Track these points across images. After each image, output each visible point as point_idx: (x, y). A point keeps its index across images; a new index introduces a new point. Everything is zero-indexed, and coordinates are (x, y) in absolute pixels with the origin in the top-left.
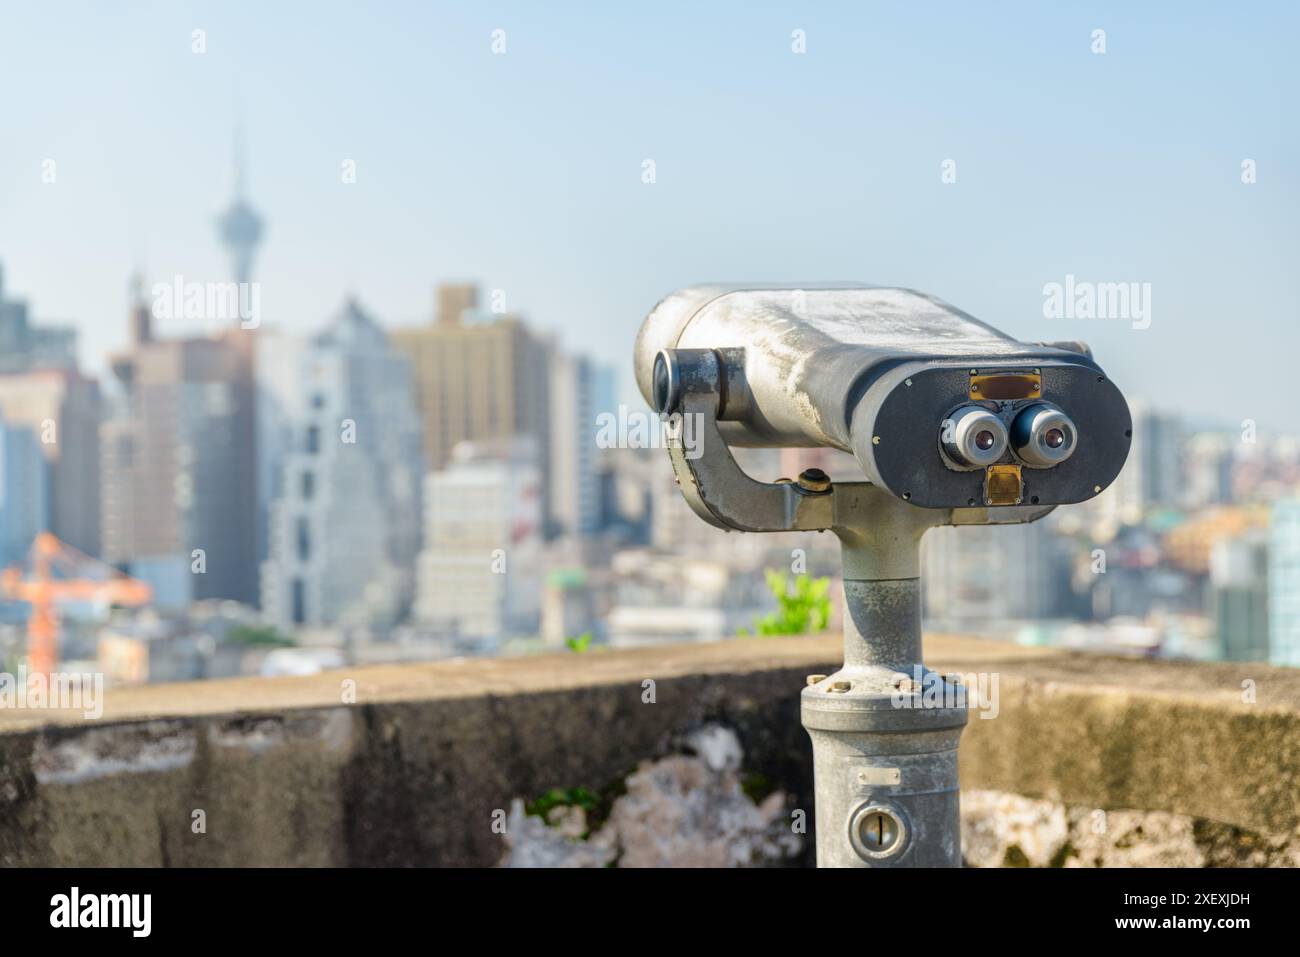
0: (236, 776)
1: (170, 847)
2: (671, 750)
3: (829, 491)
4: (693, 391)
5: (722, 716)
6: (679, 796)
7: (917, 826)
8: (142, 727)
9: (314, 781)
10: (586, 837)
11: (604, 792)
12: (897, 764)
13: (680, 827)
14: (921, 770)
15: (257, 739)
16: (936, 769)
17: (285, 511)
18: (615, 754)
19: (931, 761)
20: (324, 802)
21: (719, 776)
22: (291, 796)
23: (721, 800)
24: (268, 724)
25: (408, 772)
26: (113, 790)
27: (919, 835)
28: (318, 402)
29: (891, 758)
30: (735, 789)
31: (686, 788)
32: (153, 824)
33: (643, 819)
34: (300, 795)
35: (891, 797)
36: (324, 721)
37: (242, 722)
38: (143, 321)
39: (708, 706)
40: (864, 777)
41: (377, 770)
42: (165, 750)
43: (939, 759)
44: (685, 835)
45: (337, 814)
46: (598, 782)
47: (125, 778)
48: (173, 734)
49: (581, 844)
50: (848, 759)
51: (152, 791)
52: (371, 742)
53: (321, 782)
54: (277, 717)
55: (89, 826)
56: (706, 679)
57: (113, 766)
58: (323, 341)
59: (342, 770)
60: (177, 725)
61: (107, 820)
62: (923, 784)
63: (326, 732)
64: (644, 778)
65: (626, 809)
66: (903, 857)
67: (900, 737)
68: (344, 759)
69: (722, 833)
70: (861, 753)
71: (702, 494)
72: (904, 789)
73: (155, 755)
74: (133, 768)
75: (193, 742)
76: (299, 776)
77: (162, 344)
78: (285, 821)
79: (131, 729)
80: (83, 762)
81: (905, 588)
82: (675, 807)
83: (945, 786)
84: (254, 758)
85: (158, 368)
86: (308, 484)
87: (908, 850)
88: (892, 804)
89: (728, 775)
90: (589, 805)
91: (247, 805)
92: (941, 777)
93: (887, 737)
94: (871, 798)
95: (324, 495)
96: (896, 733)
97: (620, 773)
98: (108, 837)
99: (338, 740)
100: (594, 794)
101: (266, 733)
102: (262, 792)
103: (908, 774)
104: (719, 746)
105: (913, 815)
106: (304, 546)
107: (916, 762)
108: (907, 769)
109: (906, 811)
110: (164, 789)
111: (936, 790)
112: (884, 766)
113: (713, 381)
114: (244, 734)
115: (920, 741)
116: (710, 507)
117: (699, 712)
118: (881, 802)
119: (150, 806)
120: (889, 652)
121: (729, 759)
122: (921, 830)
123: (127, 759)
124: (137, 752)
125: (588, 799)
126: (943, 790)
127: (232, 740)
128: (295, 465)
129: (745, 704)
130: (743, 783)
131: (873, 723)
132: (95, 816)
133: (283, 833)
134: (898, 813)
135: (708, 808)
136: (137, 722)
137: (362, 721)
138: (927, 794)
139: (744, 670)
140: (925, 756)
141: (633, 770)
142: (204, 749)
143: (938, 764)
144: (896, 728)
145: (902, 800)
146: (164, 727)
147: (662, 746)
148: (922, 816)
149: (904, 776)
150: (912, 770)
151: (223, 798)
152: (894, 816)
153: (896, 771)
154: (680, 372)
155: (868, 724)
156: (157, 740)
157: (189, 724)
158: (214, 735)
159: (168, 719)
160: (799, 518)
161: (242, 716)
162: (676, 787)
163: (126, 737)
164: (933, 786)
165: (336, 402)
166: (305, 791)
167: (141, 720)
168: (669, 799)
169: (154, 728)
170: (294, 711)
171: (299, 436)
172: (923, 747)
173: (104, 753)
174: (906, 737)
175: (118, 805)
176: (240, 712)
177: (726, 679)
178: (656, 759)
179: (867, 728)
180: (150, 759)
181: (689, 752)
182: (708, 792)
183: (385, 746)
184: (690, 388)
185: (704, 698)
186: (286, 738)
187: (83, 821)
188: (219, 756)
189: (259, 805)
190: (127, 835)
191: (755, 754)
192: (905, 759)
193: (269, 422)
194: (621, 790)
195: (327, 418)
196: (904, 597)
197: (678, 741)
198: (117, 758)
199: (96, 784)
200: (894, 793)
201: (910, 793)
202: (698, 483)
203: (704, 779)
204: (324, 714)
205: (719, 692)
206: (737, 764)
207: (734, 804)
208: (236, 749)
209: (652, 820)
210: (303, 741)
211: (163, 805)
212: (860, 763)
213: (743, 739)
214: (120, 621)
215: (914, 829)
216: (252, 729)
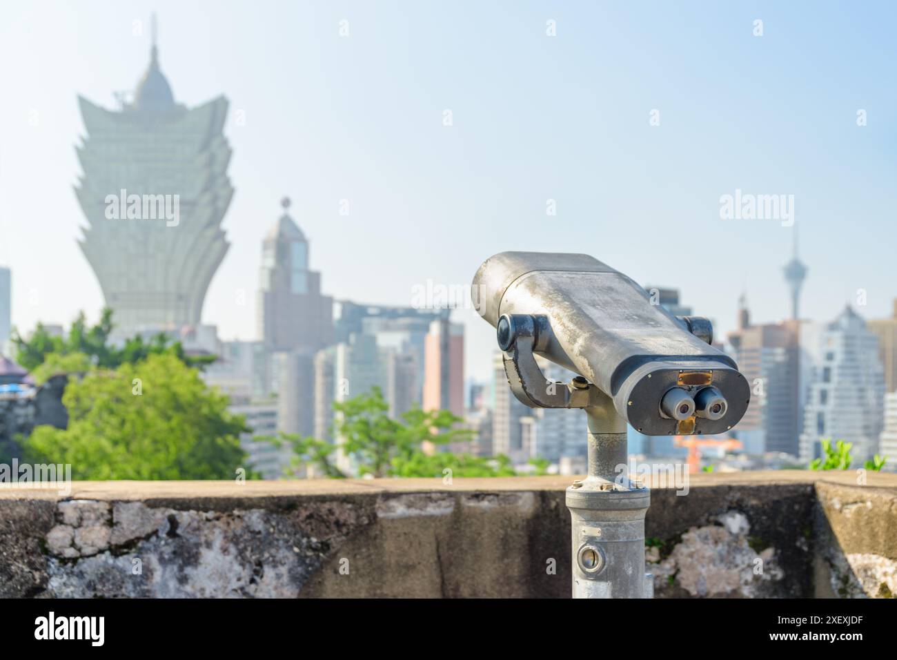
0: (474, 520)
1: (441, 550)
2: (708, 522)
3: (587, 388)
4: (522, 335)
5: (739, 507)
6: (712, 546)
7: (610, 558)
8: (428, 495)
9: (514, 526)
10: (658, 562)
11: (669, 541)
12: (599, 526)
13: (712, 561)
14: (612, 530)
15: (485, 504)
16: (621, 530)
17: (812, 409)
18: (676, 522)
19: (618, 526)
20: (519, 536)
21: (736, 537)
22: (502, 531)
23: (738, 550)
24: (491, 497)
25: (563, 524)
26: (414, 523)
27: (610, 562)
28: (830, 357)
29: (597, 522)
30: (745, 544)
31: (716, 542)
32: (433, 539)
33: (691, 555)
34: (506, 531)
35: (596, 542)
36: (520, 498)
37: (478, 496)
38: (745, 317)
39: (731, 502)
40: (584, 531)
41: (546, 522)
42: (439, 506)
43: (623, 525)
44: (714, 565)
45: (525, 541)
46: (666, 535)
47: (419, 517)
48: (444, 499)
49: (655, 565)
50: (578, 522)
51: (433, 524)
52: (544, 509)
53: (517, 526)
54: (496, 494)
55: (402, 538)
56: (730, 488)
57: (414, 512)
58: (833, 327)
59: (528, 521)
60: (445, 495)
61: (411, 536)
62: (613, 536)
63: (520, 503)
64: (693, 535)
65: (681, 550)
66: (601, 573)
67: (599, 512)
68: (529, 517)
69: (737, 566)
70: (583, 519)
71: (524, 388)
72: (602, 539)
73: (434, 508)
74: (423, 513)
75: (453, 503)
76: (506, 522)
77: (754, 328)
78: (498, 543)
79: (423, 495)
80: (399, 509)
81: (613, 438)
82: (709, 551)
83: (627, 539)
84: (483, 513)
85: (752, 339)
86: (824, 396)
87: (604, 569)
88: (596, 546)
89: (741, 537)
90: (660, 546)
91: (479, 534)
92: (624, 534)
93: (593, 512)
94: (587, 542)
95: (832, 402)
96: (598, 510)
97: (678, 532)
98: (411, 544)
99: (526, 506)
100: (663, 541)
101: (489, 501)
102: (487, 528)
103: (606, 532)
104: (736, 523)
105: (607, 552)
106: (821, 426)
107: (609, 526)
108: (605, 529)
109: (603, 550)
110: (439, 524)
111: (621, 540)
112: (593, 526)
113: (531, 331)
114: (479, 501)
115: (611, 515)
116: (529, 395)
117: (726, 505)
118: (592, 544)
119: (432, 530)
120: (603, 470)
121: (742, 529)
122: (611, 560)
123: (421, 509)
124: (426, 507)
125: (659, 543)
126: (626, 540)
127: (472, 504)
128: (818, 387)
129: (754, 502)
130: (749, 541)
131: (587, 504)
132: (405, 534)
133: (497, 549)
134: (599, 551)
135: (729, 552)
136: (426, 493)
137: (539, 498)
138: (615, 542)
139: (754, 485)
140: (615, 523)
141: (687, 531)
142: (458, 506)
143: (622, 527)
144: (597, 508)
145: (602, 544)
146: (439, 495)
147: (703, 520)
148: (612, 553)
149: (602, 532)
150: (607, 529)
151: (468, 530)
152: (597, 551)
153: (599, 529)
154: (515, 325)
155: (584, 505)
156: (436, 502)
157: (451, 495)
158: (463, 500)
159: (441, 492)
160: (572, 401)
161: (478, 493)
162: (711, 541)
163: (421, 499)
164: (619, 538)
165: (839, 358)
166: (509, 529)
167: (429, 491)
168: (706, 546)
169: (433, 496)
170: (504, 491)
171: (820, 371)
172: (613, 518)
173: (409, 506)
174: (603, 512)
175: (416, 530)
176: (477, 491)
177: (742, 489)
178: (699, 527)
179: (584, 507)
180: (431, 510)
181: (719, 524)
182: (729, 545)
183: (551, 511)
184: (520, 334)
185: (729, 498)
186: (500, 504)
187: (399, 536)
188: (466, 510)
189: (485, 535)
190: (420, 543)
191: (757, 528)
192: (604, 523)
193: (805, 365)
194: (679, 541)
195: (834, 365)
196: (612, 442)
197: (712, 518)
198: (416, 508)
199: (405, 519)
200: (598, 540)
201: (606, 541)
202: (522, 382)
203: (727, 538)
204: (520, 494)
205: (738, 495)
206: (746, 531)
207: (744, 552)
208: (475, 508)
209: (696, 556)
210: (508, 506)
211: (438, 531)
212: (583, 524)
213: (750, 519)
214: (730, 458)
215: (607, 559)
216: (483, 499)
